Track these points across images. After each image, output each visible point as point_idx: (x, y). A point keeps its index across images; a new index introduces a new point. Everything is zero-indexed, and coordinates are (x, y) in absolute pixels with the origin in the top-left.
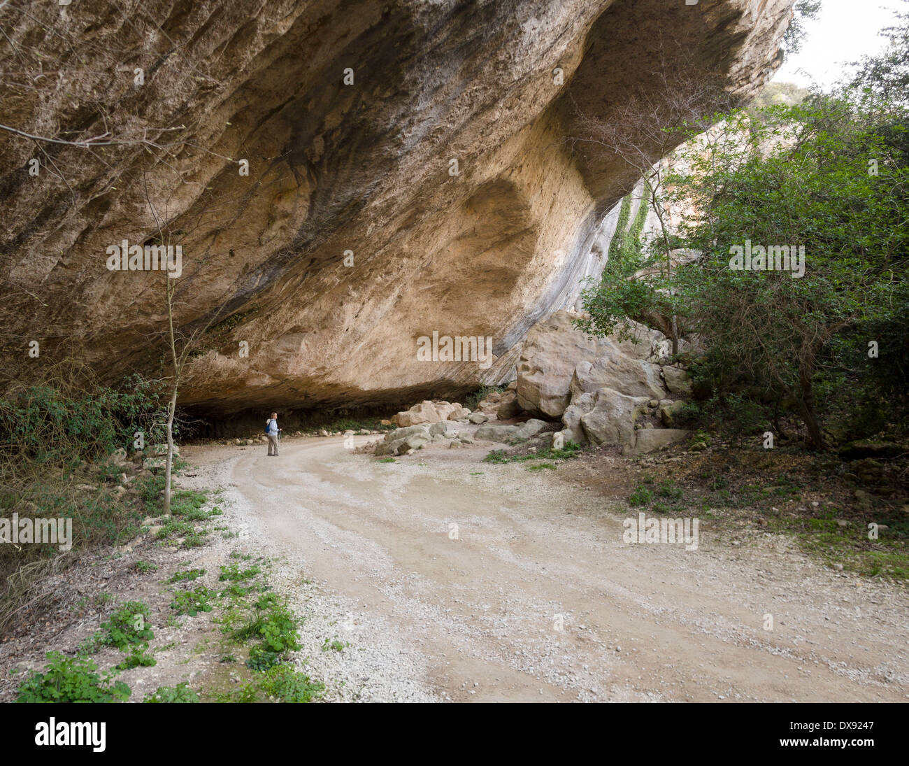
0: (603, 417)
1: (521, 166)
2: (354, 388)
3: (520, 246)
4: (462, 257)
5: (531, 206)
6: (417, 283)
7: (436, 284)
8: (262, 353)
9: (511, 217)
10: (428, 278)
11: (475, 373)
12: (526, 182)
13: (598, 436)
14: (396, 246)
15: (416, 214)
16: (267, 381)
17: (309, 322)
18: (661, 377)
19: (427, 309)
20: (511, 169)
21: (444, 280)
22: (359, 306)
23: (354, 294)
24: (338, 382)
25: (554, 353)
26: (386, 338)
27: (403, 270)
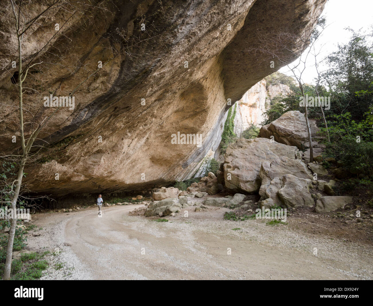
0: (291, 191)
1: (207, 78)
2: (123, 183)
3: (200, 117)
4: (176, 121)
5: (208, 98)
6: (156, 132)
7: (164, 133)
8: (81, 163)
9: (200, 103)
10: (161, 130)
11: (174, 176)
12: (208, 86)
13: (291, 201)
14: (152, 110)
15: (164, 93)
16: (82, 178)
17: (106, 148)
18: (309, 169)
19: (158, 145)
20: (203, 78)
21: (167, 132)
22: (131, 141)
23: (129, 134)
24: (116, 179)
25: (243, 158)
26: (139, 158)
27: (152, 124)
